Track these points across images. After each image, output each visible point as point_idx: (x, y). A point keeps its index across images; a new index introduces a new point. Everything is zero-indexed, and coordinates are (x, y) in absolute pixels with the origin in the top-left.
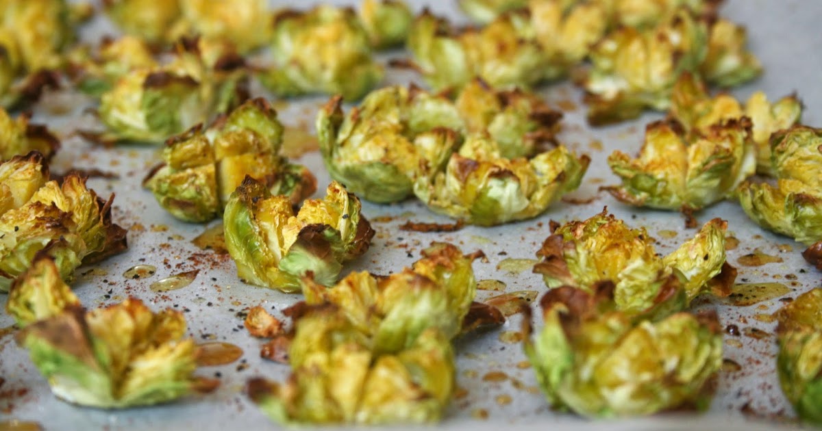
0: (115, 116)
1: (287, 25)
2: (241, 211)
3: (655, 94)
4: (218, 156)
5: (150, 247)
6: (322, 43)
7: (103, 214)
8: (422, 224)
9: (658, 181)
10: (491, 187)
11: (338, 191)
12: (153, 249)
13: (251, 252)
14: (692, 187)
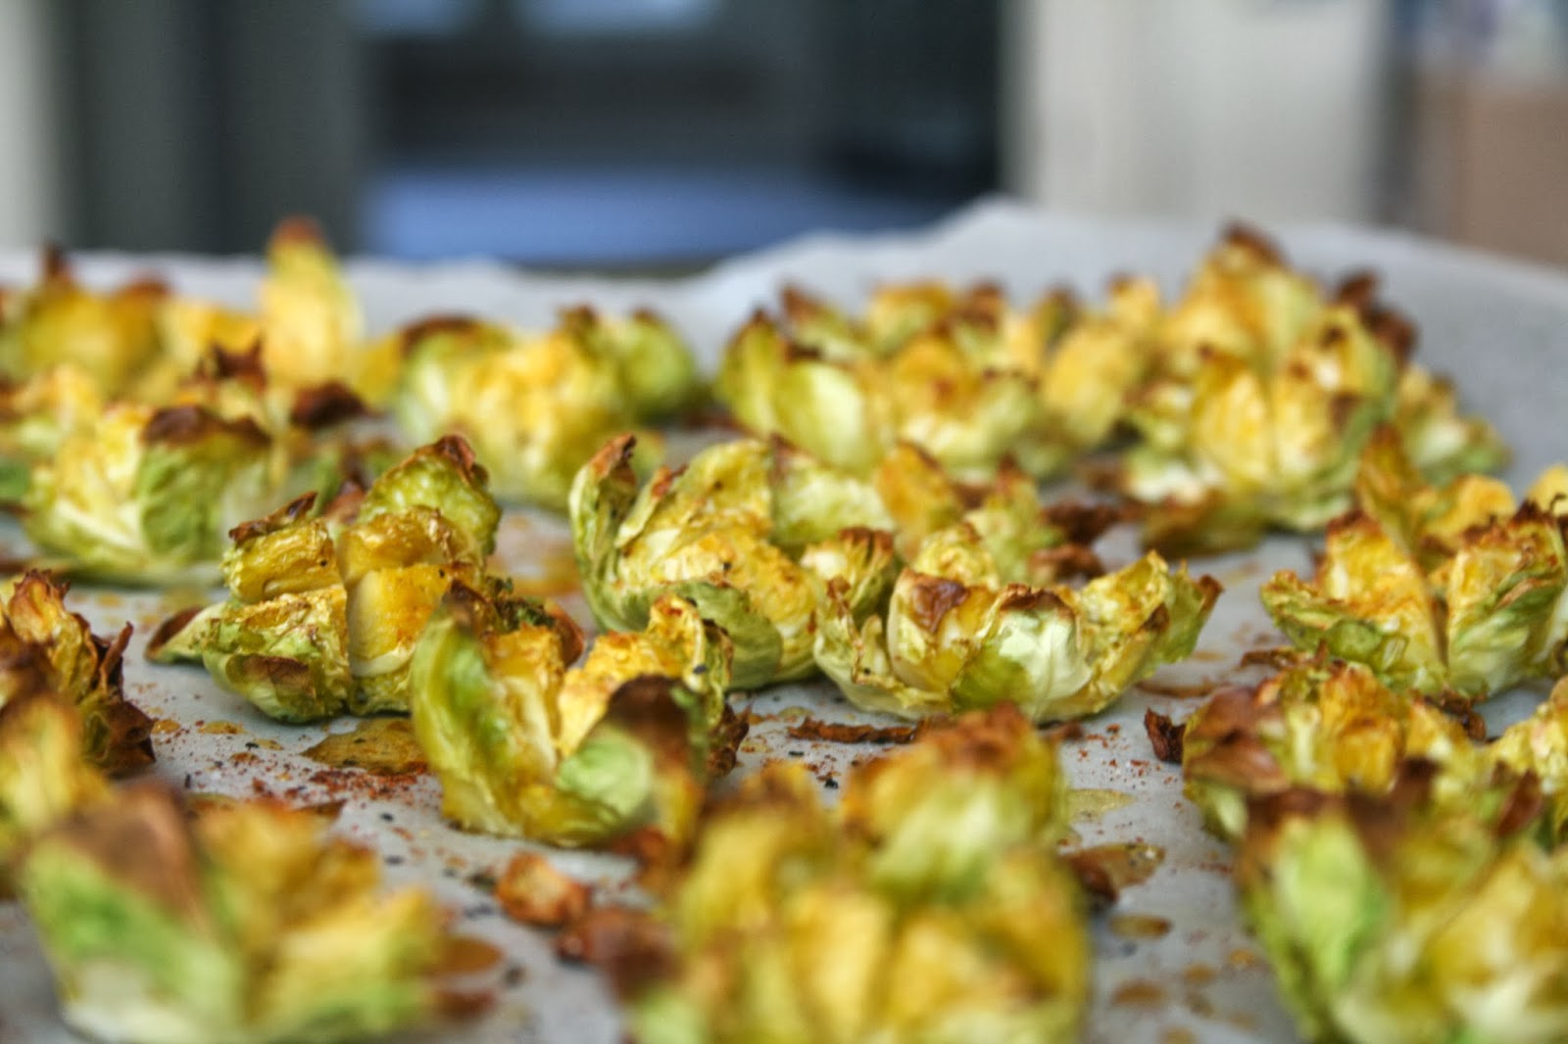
0: (65, 516)
1: (438, 345)
2: (459, 648)
3: (1294, 495)
4: (353, 570)
5: (208, 760)
6: (519, 389)
7: (106, 669)
8: (837, 727)
9: (1386, 637)
10: (1008, 633)
11: (678, 612)
12: (219, 765)
13: (485, 745)
14: (1465, 649)
